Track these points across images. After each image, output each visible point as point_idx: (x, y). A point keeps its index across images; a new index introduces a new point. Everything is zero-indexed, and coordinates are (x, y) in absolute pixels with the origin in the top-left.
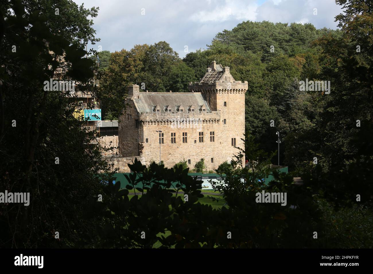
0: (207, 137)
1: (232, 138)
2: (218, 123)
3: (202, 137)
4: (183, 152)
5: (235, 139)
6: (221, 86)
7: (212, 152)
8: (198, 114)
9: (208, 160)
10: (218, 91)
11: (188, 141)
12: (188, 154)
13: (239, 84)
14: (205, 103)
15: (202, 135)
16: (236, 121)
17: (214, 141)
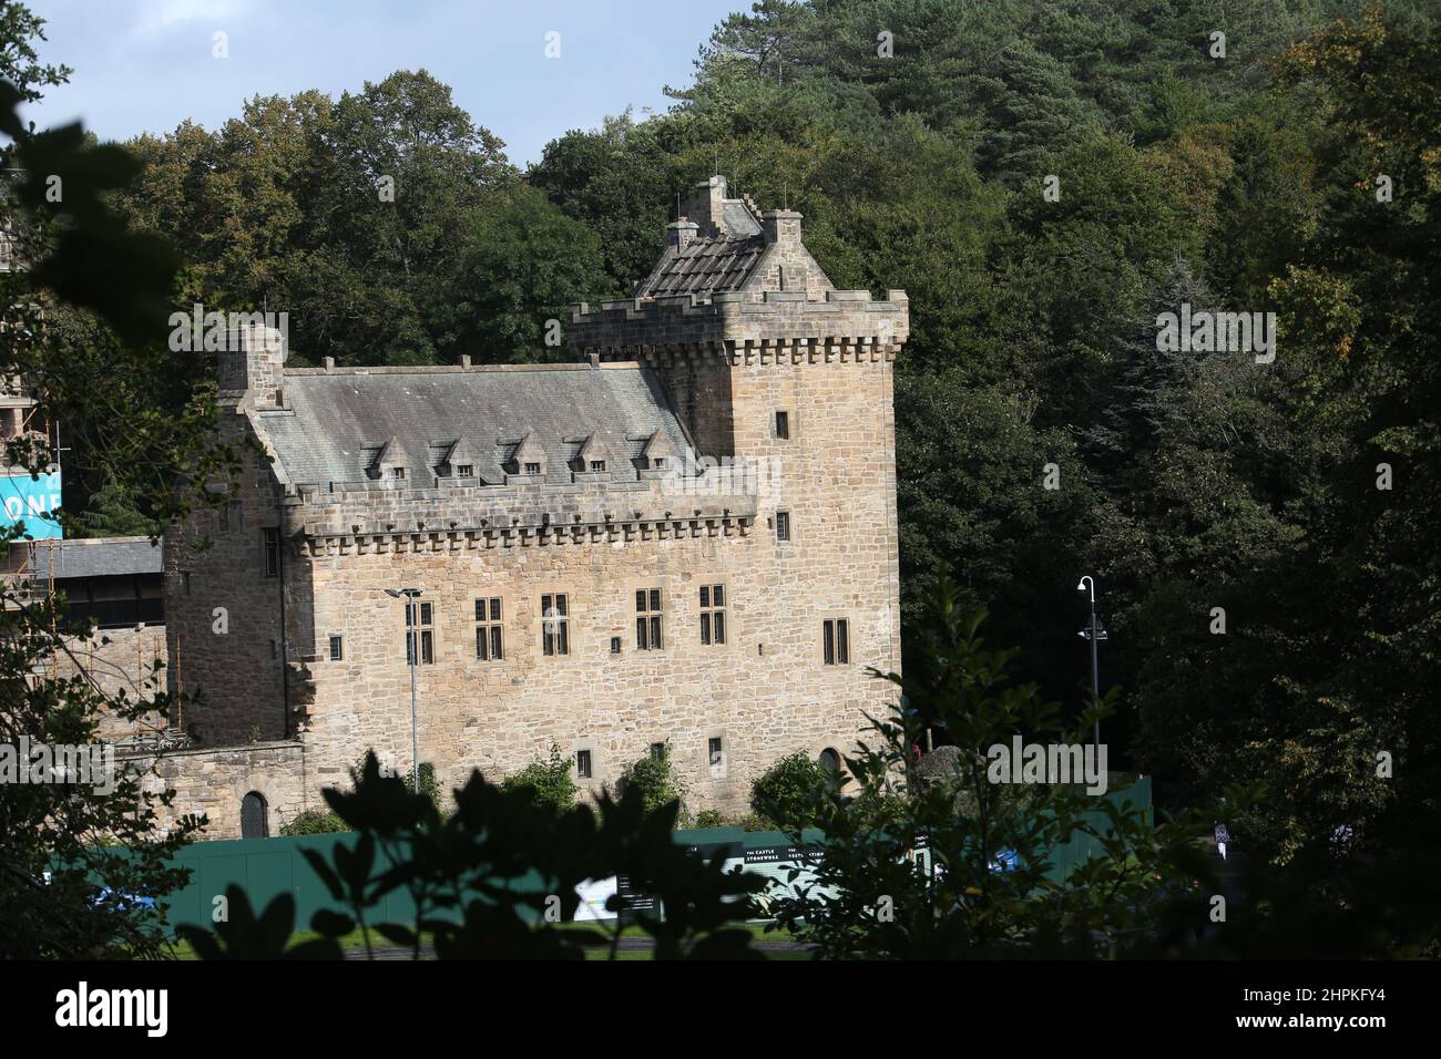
0: (681, 618)
1: (828, 618)
2: (743, 535)
3: (656, 620)
4: (549, 708)
5: (843, 624)
7: (712, 702)
8: (628, 486)
9: (690, 750)
10: (737, 352)
11: (573, 642)
12: (574, 718)
13: (858, 305)
14: (666, 423)
15: (656, 604)
16: (848, 518)
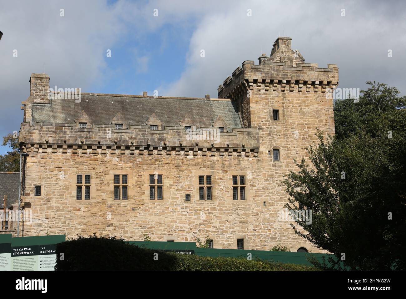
0: (223, 188)
2: (254, 156)
3: (209, 188)
4: (152, 222)
6: (260, 71)
10: (251, 84)
11: (165, 194)
12: (165, 226)
13: (312, 69)
15: (209, 182)
17: (243, 197)
